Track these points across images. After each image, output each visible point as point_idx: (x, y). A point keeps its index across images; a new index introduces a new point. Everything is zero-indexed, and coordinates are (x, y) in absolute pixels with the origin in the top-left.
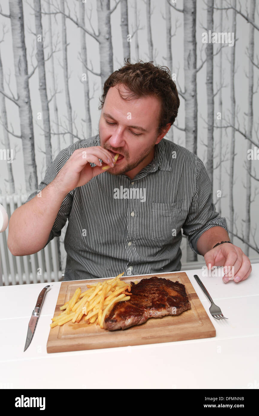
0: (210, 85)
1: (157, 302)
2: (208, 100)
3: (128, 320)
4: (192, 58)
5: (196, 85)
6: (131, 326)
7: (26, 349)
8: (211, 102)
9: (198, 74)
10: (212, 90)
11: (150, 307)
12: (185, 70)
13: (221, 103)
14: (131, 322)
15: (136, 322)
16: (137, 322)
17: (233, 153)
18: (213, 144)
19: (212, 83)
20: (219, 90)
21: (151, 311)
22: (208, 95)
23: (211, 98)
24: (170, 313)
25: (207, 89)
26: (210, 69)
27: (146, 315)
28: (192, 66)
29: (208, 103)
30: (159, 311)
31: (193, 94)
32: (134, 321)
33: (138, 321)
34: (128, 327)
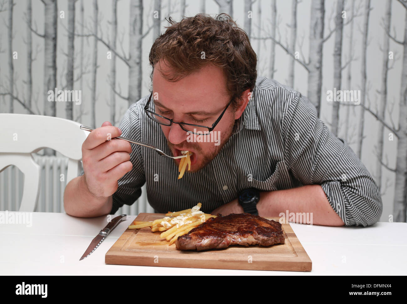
0: (338, 57)
1: (245, 229)
2: (335, 74)
3: (205, 240)
4: (319, 27)
5: (321, 56)
6: (208, 248)
7: (82, 258)
8: (338, 75)
9: (325, 45)
10: (340, 62)
11: (235, 233)
12: (310, 39)
13: (349, 78)
14: (208, 242)
15: (215, 243)
16: (216, 245)
17: (361, 136)
18: (337, 123)
19: (340, 55)
20: (348, 63)
21: (235, 236)
22: (335, 68)
23: (338, 71)
24: (257, 242)
25: (335, 61)
26: (339, 39)
27: (228, 239)
28: (318, 36)
29: (335, 77)
30: (245, 238)
31: (318, 65)
32: (213, 242)
33: (217, 243)
34: (205, 248)
